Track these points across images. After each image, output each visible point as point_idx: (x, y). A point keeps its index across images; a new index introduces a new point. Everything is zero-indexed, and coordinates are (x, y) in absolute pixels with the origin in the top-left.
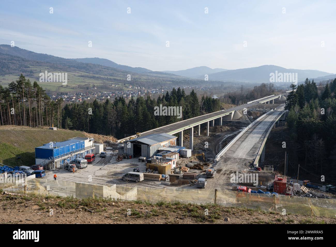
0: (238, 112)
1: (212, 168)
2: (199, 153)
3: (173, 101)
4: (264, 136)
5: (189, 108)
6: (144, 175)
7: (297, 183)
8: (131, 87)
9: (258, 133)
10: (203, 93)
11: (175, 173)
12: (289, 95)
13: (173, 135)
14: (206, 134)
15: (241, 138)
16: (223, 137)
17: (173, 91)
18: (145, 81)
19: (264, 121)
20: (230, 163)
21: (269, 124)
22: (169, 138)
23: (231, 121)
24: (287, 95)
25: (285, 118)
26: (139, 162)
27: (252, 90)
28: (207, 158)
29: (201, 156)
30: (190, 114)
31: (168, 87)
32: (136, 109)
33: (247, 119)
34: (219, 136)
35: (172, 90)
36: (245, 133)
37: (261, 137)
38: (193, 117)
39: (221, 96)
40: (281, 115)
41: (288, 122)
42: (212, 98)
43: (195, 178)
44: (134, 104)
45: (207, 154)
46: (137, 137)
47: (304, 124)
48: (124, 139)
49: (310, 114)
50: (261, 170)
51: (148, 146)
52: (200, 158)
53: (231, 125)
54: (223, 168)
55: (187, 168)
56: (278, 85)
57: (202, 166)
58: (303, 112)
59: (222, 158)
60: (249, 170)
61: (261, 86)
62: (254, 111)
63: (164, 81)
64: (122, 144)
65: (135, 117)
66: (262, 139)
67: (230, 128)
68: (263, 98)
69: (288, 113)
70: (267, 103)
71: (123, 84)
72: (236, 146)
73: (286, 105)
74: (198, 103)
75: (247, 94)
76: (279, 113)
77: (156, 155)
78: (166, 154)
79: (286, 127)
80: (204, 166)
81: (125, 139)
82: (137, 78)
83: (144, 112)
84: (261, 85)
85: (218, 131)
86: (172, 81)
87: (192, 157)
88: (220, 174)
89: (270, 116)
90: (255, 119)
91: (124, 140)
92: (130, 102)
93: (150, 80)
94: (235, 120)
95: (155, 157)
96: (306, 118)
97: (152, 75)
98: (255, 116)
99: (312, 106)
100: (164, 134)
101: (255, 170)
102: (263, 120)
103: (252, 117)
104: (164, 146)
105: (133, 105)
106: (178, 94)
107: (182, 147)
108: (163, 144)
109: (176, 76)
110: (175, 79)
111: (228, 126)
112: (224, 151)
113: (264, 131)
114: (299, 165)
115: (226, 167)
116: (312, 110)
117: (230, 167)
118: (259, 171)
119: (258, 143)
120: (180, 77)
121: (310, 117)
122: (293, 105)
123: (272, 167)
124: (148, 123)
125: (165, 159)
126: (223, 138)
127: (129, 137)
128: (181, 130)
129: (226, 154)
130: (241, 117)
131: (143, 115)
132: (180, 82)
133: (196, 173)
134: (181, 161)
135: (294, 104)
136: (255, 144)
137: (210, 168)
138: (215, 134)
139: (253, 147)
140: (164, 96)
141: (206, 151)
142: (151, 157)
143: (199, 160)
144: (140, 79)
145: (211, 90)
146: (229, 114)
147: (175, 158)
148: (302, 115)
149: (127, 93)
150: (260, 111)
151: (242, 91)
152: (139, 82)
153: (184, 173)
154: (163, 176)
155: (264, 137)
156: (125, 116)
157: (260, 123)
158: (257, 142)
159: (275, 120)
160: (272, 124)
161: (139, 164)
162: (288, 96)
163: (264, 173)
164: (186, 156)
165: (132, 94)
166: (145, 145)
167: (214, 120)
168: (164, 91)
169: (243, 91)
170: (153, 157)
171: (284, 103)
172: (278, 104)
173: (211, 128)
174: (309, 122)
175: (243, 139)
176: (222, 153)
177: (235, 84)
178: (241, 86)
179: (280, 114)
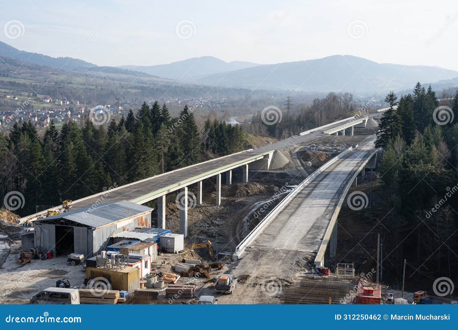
0: (281, 153)
1: (227, 272)
2: (200, 241)
3: (143, 132)
4: (334, 203)
5: (178, 145)
6: (81, 293)
7: (402, 297)
8: (48, 101)
9: (323, 197)
10: (208, 114)
11: (148, 287)
12: (384, 116)
13: (143, 204)
14: (214, 202)
15: (288, 208)
16: (250, 205)
17: (142, 108)
18: (81, 87)
19: (334, 171)
20: (265, 262)
21: (344, 177)
22: (134, 212)
23: (268, 173)
24: (379, 118)
25: (377, 165)
26: (70, 264)
27: (310, 106)
28: (217, 252)
29: (205, 248)
30: (179, 158)
31: (132, 102)
32: (61, 149)
33: (299, 168)
34: (242, 205)
35: (140, 108)
36: (295, 197)
37: (329, 204)
38: (188, 165)
39: (245, 120)
40: (369, 159)
41: (382, 173)
42: (227, 123)
43: (192, 296)
44: (57, 137)
45: (218, 243)
46: (63, 210)
47: (414, 175)
48: (35, 215)
49: (425, 155)
50: (329, 273)
51: (89, 229)
52: (203, 253)
53: (267, 181)
54: (251, 273)
55: (175, 275)
56: (361, 97)
57: (207, 269)
58: (411, 153)
59: (250, 252)
60: (305, 275)
61: (326, 99)
62: (313, 151)
63: (123, 87)
64: (30, 226)
65: (58, 166)
66: (331, 208)
67: (265, 187)
68: (332, 123)
69: (382, 154)
70: (340, 133)
71: (32, 94)
72: (278, 225)
73: (378, 137)
74: (196, 135)
75: (300, 116)
76: (363, 154)
77: (107, 249)
78: (129, 247)
79: (379, 183)
80: (212, 269)
81: (37, 216)
82: (62, 82)
83: (79, 154)
84: (328, 97)
85: (240, 193)
86: (142, 88)
87: (186, 251)
88: (245, 285)
89: (347, 162)
90: (316, 167)
91: (33, 218)
92: (48, 133)
93: (92, 85)
94: (274, 170)
95: (104, 254)
96: (418, 163)
97: (95, 73)
98: (316, 161)
99: (428, 139)
100: (124, 203)
101: (318, 273)
102: (333, 169)
103: (310, 163)
104: (124, 229)
105: (54, 141)
106: (154, 117)
107: (164, 230)
108: (121, 223)
109: (149, 76)
110: (146, 83)
111: (261, 183)
112: (254, 236)
113: (335, 191)
114: (405, 260)
115: (258, 269)
116: (428, 146)
117: (265, 270)
118: (326, 277)
119: (323, 217)
120: (157, 79)
121: (426, 162)
122: (391, 138)
123: (351, 267)
124: (88, 179)
125: (126, 258)
126: (251, 210)
127: (46, 212)
128: (162, 193)
129: (258, 243)
130: (288, 165)
131: (77, 162)
132: (157, 90)
133: (193, 284)
134: (163, 261)
135: (393, 136)
136: (318, 219)
137: (225, 273)
138: (234, 201)
139: (312, 227)
140: (123, 120)
141: (215, 237)
142: (96, 254)
143: (201, 256)
144: (69, 83)
145: (224, 106)
146: (263, 157)
147: (149, 255)
148: (409, 157)
149: (40, 113)
150: (327, 151)
151: (289, 108)
152: (68, 89)
153: (169, 287)
154: (123, 294)
155: (336, 205)
156: (36, 165)
157: (326, 175)
158: (320, 216)
159: (356, 168)
160: (351, 178)
161: (68, 271)
162: (381, 119)
163: (336, 279)
164: (173, 248)
165: (51, 115)
166: (80, 228)
167: (231, 171)
168: (123, 110)
169: (290, 110)
170: (99, 253)
171: (374, 134)
172: (363, 137)
173: (226, 187)
174: (423, 173)
175: (292, 210)
176: (250, 240)
177: (275, 95)
178: (287, 99)
179: (366, 157)
